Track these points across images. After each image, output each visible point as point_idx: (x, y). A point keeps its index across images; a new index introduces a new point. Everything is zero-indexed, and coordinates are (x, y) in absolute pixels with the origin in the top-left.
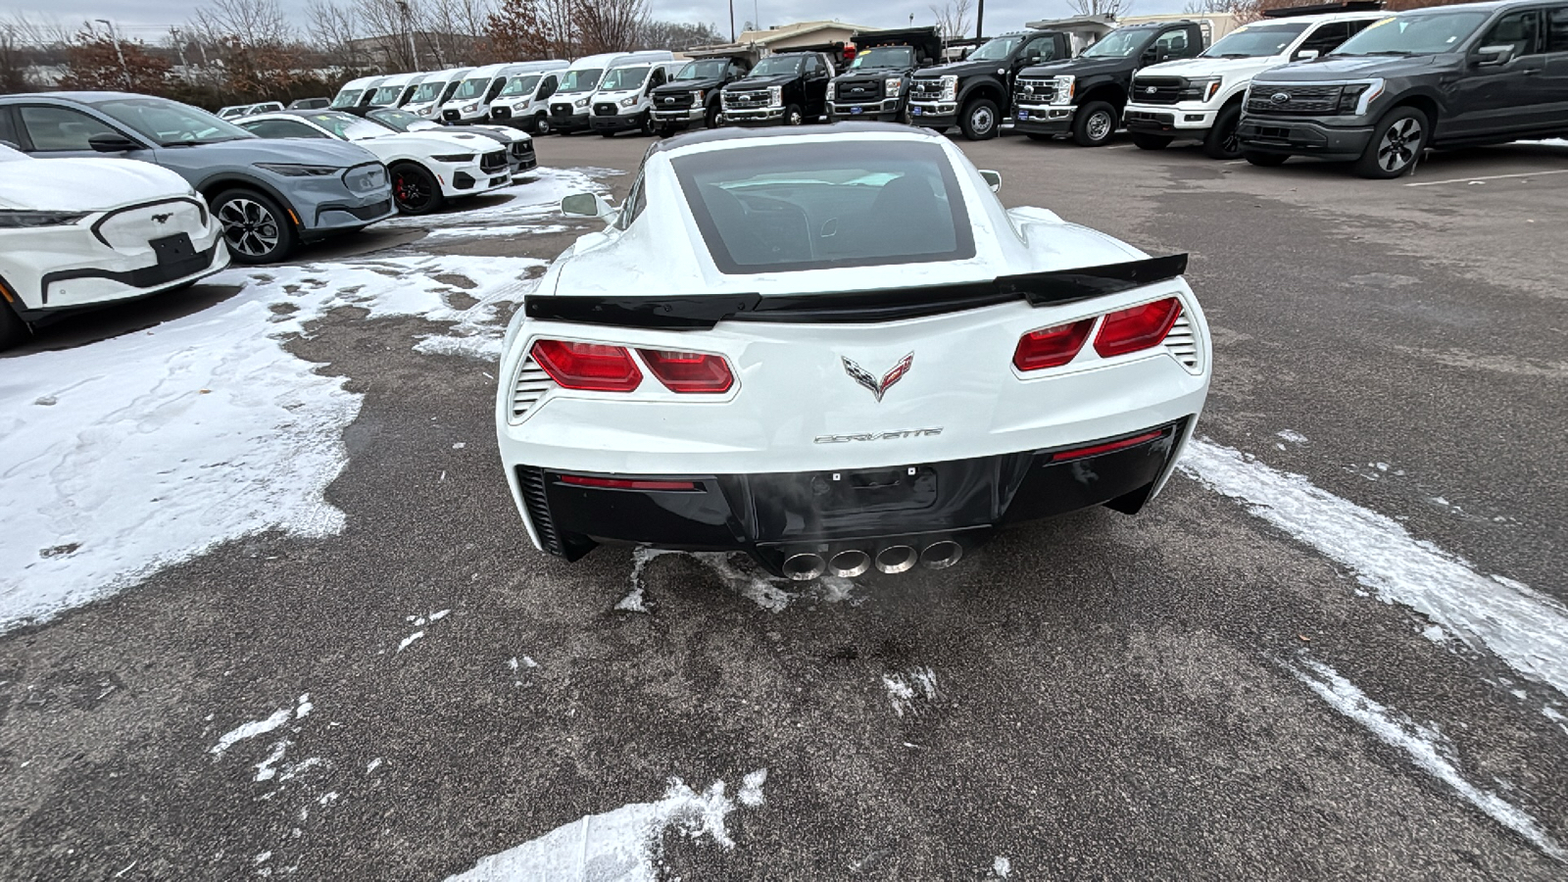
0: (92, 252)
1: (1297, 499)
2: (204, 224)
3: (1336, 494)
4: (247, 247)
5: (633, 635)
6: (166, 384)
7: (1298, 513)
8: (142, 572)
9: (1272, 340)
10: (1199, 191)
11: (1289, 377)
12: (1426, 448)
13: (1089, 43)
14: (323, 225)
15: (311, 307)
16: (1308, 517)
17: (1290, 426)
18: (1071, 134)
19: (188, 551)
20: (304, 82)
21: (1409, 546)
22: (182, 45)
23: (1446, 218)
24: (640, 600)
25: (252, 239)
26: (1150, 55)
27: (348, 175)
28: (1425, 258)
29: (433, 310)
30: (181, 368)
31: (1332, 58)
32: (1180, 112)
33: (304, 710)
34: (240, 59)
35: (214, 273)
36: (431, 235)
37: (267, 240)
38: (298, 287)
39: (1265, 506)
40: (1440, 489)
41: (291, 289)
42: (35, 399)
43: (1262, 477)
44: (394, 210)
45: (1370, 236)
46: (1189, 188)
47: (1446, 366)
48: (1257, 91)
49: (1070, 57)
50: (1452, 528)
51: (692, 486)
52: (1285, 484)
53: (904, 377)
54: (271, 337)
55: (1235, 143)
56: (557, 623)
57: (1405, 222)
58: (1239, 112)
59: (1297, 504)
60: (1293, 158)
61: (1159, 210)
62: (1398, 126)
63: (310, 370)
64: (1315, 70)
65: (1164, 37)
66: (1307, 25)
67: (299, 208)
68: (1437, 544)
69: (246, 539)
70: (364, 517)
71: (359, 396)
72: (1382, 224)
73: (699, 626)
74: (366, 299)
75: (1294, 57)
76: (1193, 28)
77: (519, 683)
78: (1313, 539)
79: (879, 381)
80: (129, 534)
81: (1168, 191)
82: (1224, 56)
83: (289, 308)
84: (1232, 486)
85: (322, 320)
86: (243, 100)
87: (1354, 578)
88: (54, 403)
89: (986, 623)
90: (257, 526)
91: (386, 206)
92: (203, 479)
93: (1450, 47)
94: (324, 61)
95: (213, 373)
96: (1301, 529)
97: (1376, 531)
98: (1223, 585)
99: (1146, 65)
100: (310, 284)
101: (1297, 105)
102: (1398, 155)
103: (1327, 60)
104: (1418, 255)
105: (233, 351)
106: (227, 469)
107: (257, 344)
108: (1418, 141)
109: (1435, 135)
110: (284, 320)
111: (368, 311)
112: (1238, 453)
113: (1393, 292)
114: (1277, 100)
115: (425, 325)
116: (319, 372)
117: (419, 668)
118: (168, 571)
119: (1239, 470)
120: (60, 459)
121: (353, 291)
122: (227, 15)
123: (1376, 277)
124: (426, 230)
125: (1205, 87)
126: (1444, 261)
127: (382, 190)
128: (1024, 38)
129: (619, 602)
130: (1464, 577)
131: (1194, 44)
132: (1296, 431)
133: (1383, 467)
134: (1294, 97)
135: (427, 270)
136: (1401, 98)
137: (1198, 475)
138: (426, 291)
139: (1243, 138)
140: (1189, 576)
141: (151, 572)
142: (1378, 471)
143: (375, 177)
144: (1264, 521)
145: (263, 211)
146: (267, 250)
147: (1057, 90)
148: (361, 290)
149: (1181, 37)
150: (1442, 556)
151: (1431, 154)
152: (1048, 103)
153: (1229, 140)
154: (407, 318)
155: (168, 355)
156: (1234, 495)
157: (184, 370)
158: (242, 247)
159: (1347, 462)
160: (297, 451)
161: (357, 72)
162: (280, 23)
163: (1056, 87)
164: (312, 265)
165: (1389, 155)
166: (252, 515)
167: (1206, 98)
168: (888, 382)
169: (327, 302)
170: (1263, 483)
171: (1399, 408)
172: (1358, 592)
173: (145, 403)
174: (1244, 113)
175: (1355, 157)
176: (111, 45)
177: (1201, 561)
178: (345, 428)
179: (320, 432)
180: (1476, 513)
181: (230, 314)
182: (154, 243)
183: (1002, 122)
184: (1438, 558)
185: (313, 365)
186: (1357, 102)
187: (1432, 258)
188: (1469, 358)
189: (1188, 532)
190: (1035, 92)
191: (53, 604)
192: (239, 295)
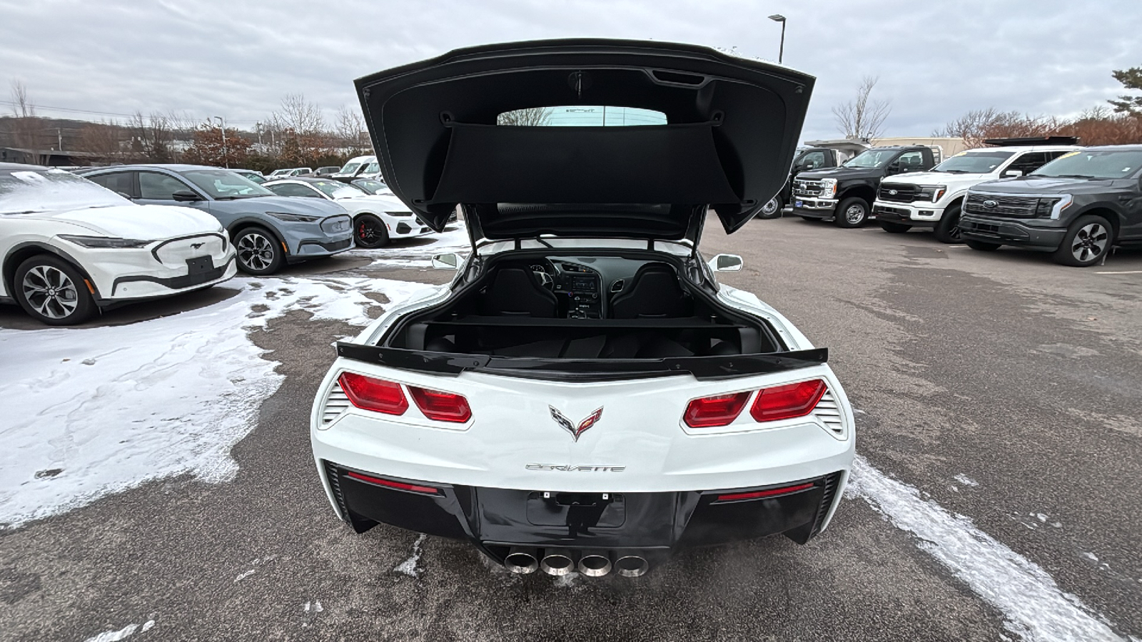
0: (148, 266)
1: (960, 539)
2: (224, 250)
3: (996, 538)
4: (252, 264)
5: (400, 594)
6: (166, 356)
7: (959, 552)
8: (91, 497)
9: (963, 394)
10: (926, 266)
11: (973, 428)
12: (1084, 504)
13: (851, 157)
14: (303, 253)
15: (277, 309)
16: (967, 557)
17: (967, 472)
18: (834, 219)
19: (126, 484)
20: (328, 156)
21: (1055, 597)
22: (261, 132)
23: (1128, 302)
24: (414, 566)
25: (257, 259)
26: (894, 168)
27: (324, 222)
28: (1105, 334)
29: (354, 318)
30: (179, 346)
31: (1032, 177)
32: (915, 209)
33: (148, 625)
34: (292, 141)
35: (225, 281)
36: (373, 263)
37: (266, 260)
38: (275, 294)
39: (931, 542)
40: (1092, 544)
41: (270, 295)
42: (82, 361)
43: (934, 515)
44: (353, 245)
45: (1060, 313)
46: (919, 264)
47: (1111, 430)
48: (972, 198)
49: (836, 165)
50: (1098, 583)
51: (435, 491)
52: (952, 524)
53: (595, 424)
54: (244, 328)
55: (957, 233)
56: (349, 576)
57: (1092, 302)
58: (960, 211)
59: (959, 544)
60: (1003, 247)
61: (892, 280)
62: (1087, 229)
63: (258, 355)
64: (1018, 186)
65: (905, 155)
66: (1013, 153)
67: (289, 241)
68: (1082, 598)
69: (168, 479)
70: (250, 472)
71: (282, 377)
72: (1072, 303)
73: (451, 594)
74: (315, 306)
75: (1003, 175)
76: (927, 152)
77: (305, 625)
78: (969, 579)
79: (576, 426)
80: (96, 466)
81: (903, 265)
82: (948, 171)
83: (265, 308)
84: (905, 520)
85: (280, 318)
86: (289, 165)
87: (1000, 622)
88: (93, 364)
89: (675, 622)
90: (178, 470)
91: (347, 243)
92: (159, 429)
93: (1126, 175)
94: (344, 144)
95: (198, 351)
96: (959, 567)
97: (1027, 579)
98: (882, 612)
99: (890, 174)
100: (283, 293)
101: (1003, 210)
102: (1089, 250)
103: (1027, 179)
104: (1100, 331)
105: (216, 336)
106: (177, 423)
107: (233, 332)
108: (1105, 241)
109: (1119, 237)
110: (258, 316)
111: (312, 315)
112: (917, 491)
113: (1074, 363)
114: (987, 205)
115: (346, 328)
116: (264, 357)
117: (241, 600)
118: (109, 497)
119: (913, 506)
120: (79, 404)
121: (309, 299)
122: (290, 117)
123: (1060, 347)
124: (371, 259)
125: (934, 192)
126: (1122, 338)
127: (348, 232)
128: (802, 152)
129: (399, 565)
130: (1103, 635)
131: (928, 163)
132: (969, 477)
133: (1042, 518)
134: (1001, 204)
135: (362, 288)
136: (1088, 209)
137: (880, 508)
138: (355, 303)
139: (963, 231)
140: (854, 599)
141: (97, 497)
142: (1038, 521)
143: (342, 224)
144: (929, 556)
145: (266, 242)
146: (264, 267)
147: (823, 189)
148: (313, 300)
149: (918, 156)
150: (1085, 611)
151: (1117, 250)
152: (817, 197)
153: (954, 230)
154: (336, 321)
155: (175, 336)
156: (906, 528)
157: (181, 347)
158: (249, 264)
159: (1011, 510)
160: (226, 415)
161: (361, 152)
162: (319, 122)
163: (823, 186)
164: (290, 279)
165: (1081, 250)
166: (178, 461)
167: (934, 200)
168: (583, 428)
169: (289, 306)
170: (933, 520)
171: (1066, 465)
172: (1002, 637)
173: (147, 369)
174: (963, 213)
175: (1054, 249)
176: (220, 131)
177: (866, 587)
178: (265, 401)
179: (247, 402)
180: (1122, 572)
181: (226, 309)
182: (188, 261)
183: (784, 207)
184: (1081, 613)
185: (261, 351)
186: (1051, 210)
187: (1112, 334)
188: (1133, 425)
189: (860, 559)
190: (808, 189)
191: (26, 514)
192: (237, 296)
